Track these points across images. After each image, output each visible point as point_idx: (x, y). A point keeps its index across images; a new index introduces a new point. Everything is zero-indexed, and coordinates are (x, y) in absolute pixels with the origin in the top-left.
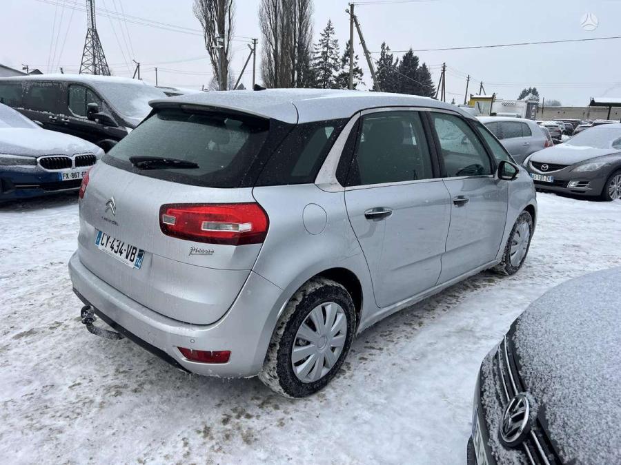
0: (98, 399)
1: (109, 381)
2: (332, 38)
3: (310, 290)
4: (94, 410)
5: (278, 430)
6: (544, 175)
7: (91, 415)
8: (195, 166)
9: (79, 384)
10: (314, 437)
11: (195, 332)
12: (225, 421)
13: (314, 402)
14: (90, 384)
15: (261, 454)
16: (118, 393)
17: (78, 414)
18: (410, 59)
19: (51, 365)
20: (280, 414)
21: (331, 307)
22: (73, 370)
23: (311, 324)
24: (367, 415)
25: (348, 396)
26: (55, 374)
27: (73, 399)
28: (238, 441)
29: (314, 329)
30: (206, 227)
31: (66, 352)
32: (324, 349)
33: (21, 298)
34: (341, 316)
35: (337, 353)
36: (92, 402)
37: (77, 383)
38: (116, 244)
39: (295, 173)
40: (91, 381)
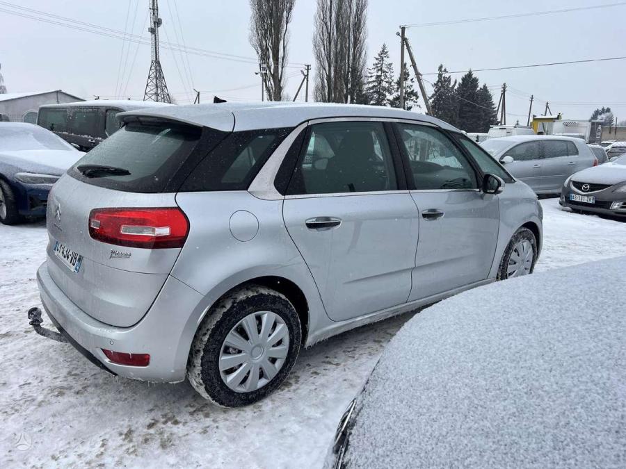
0: (40, 398)
1: (58, 383)
2: (387, 61)
3: (242, 297)
4: (32, 408)
5: (199, 437)
6: (584, 195)
7: (28, 412)
8: (126, 173)
9: (29, 384)
10: (232, 447)
11: (115, 334)
12: (150, 426)
13: (248, 412)
14: (40, 384)
15: (172, 459)
16: (61, 394)
17: (16, 411)
18: (469, 81)
19: (12, 365)
20: (208, 421)
21: (268, 317)
22: (30, 371)
23: (242, 332)
24: (295, 428)
25: (285, 409)
26: (12, 373)
27: (18, 397)
28: (155, 446)
29: (247, 338)
30: (126, 231)
31: (30, 354)
32: (260, 359)
33: (12, 304)
34: (282, 327)
35: (278, 365)
36: (33, 400)
37: (28, 382)
38: (66, 249)
39: (225, 180)
40: (41, 381)
